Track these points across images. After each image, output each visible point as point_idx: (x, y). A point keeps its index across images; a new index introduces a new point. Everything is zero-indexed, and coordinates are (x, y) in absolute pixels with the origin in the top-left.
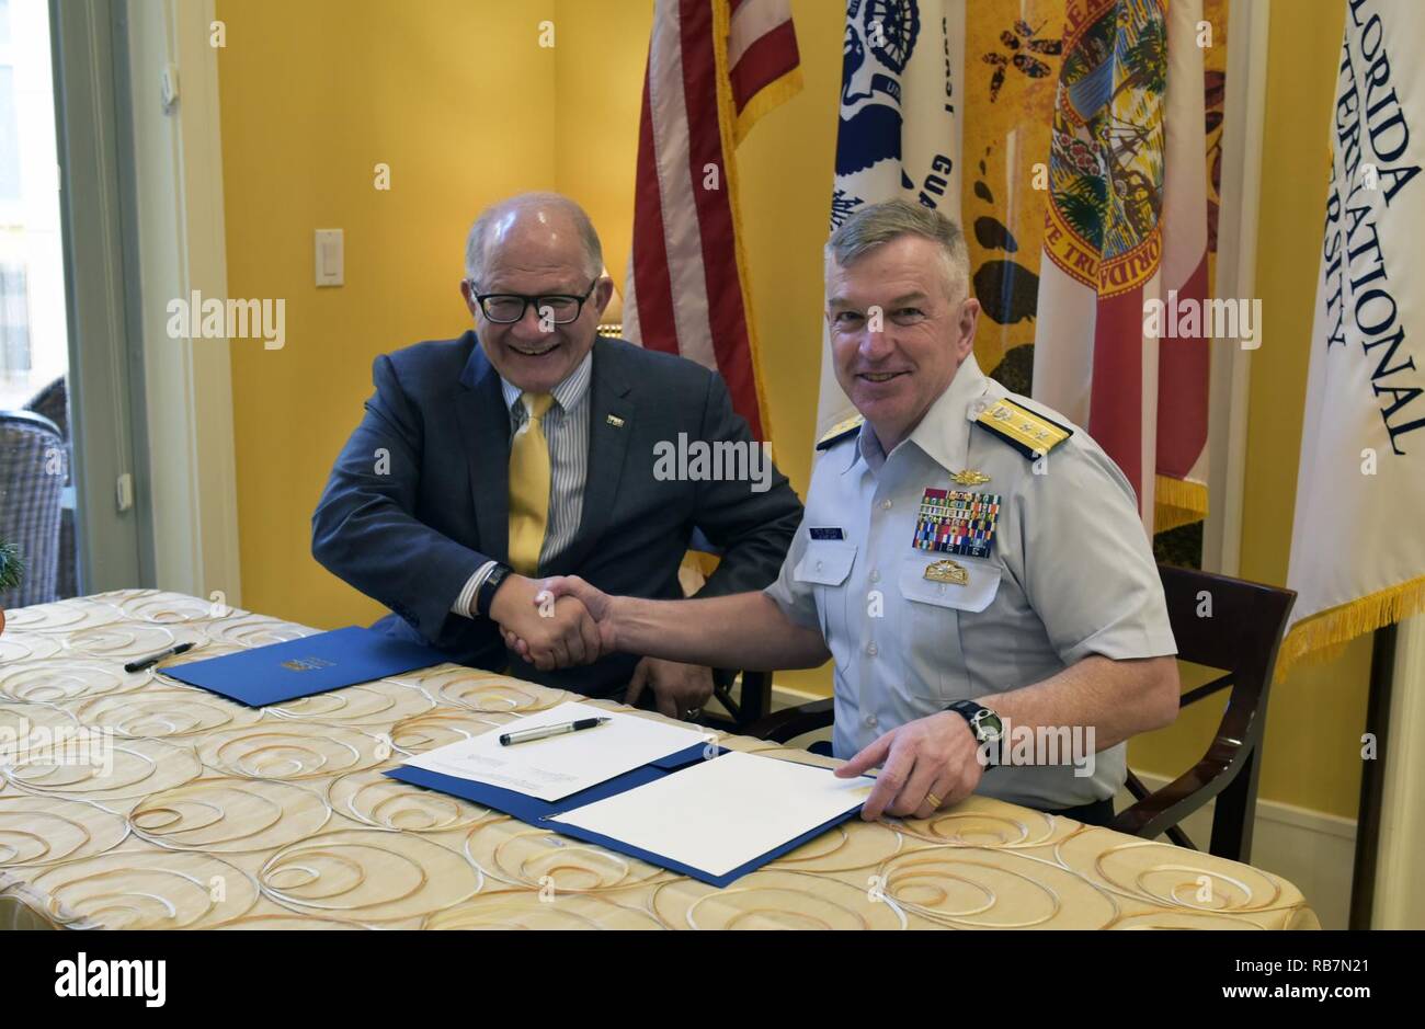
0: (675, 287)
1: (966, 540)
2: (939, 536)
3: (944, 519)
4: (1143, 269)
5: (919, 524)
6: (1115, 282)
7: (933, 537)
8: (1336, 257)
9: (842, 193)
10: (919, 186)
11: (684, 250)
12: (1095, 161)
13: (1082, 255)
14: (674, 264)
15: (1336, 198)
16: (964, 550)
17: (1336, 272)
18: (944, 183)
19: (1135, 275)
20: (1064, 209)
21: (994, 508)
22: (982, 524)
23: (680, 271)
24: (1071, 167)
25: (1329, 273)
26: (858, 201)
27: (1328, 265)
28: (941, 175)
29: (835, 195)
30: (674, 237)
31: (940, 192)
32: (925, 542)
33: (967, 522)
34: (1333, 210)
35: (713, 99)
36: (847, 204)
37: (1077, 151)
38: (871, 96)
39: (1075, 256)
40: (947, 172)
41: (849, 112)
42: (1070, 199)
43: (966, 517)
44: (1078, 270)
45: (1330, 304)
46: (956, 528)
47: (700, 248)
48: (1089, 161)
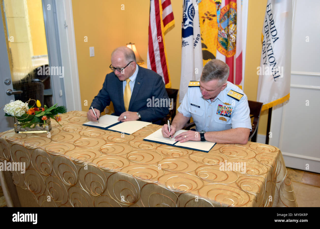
0: (155, 56)
1: (226, 114)
2: (221, 113)
3: (222, 110)
4: (234, 53)
5: (218, 110)
6: (230, 55)
7: (220, 113)
8: (265, 51)
9: (184, 41)
10: (195, 39)
11: (156, 50)
12: (225, 35)
13: (223, 50)
14: (155, 52)
15: (264, 42)
16: (226, 115)
17: (265, 53)
18: (199, 38)
19: (233, 54)
20: (220, 43)
21: (231, 109)
22: (229, 112)
23: (156, 53)
24: (221, 37)
25: (263, 53)
26: (187, 42)
27: (263, 52)
28: (198, 37)
29: (183, 41)
30: (155, 48)
31: (198, 40)
32: (219, 114)
33: (226, 111)
34: (264, 44)
35: (160, 25)
36: (185, 43)
37: (222, 34)
38: (189, 25)
39: (222, 51)
40: (199, 37)
41: (185, 28)
42: (221, 41)
43: (226, 110)
44: (222, 53)
45: (264, 58)
46: (224, 112)
47: (159, 50)
48: (224, 36)
